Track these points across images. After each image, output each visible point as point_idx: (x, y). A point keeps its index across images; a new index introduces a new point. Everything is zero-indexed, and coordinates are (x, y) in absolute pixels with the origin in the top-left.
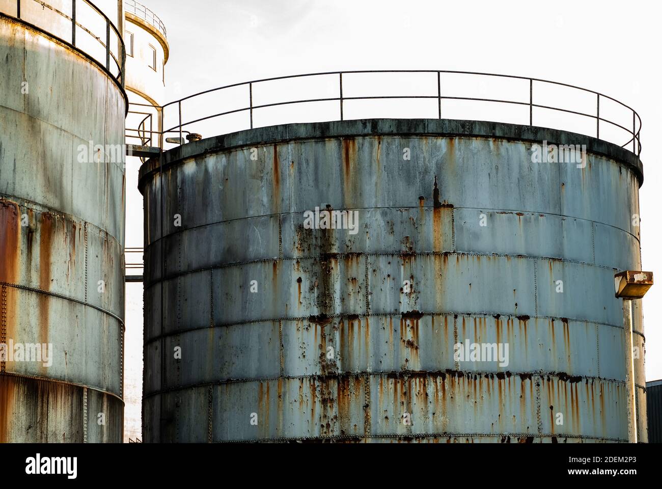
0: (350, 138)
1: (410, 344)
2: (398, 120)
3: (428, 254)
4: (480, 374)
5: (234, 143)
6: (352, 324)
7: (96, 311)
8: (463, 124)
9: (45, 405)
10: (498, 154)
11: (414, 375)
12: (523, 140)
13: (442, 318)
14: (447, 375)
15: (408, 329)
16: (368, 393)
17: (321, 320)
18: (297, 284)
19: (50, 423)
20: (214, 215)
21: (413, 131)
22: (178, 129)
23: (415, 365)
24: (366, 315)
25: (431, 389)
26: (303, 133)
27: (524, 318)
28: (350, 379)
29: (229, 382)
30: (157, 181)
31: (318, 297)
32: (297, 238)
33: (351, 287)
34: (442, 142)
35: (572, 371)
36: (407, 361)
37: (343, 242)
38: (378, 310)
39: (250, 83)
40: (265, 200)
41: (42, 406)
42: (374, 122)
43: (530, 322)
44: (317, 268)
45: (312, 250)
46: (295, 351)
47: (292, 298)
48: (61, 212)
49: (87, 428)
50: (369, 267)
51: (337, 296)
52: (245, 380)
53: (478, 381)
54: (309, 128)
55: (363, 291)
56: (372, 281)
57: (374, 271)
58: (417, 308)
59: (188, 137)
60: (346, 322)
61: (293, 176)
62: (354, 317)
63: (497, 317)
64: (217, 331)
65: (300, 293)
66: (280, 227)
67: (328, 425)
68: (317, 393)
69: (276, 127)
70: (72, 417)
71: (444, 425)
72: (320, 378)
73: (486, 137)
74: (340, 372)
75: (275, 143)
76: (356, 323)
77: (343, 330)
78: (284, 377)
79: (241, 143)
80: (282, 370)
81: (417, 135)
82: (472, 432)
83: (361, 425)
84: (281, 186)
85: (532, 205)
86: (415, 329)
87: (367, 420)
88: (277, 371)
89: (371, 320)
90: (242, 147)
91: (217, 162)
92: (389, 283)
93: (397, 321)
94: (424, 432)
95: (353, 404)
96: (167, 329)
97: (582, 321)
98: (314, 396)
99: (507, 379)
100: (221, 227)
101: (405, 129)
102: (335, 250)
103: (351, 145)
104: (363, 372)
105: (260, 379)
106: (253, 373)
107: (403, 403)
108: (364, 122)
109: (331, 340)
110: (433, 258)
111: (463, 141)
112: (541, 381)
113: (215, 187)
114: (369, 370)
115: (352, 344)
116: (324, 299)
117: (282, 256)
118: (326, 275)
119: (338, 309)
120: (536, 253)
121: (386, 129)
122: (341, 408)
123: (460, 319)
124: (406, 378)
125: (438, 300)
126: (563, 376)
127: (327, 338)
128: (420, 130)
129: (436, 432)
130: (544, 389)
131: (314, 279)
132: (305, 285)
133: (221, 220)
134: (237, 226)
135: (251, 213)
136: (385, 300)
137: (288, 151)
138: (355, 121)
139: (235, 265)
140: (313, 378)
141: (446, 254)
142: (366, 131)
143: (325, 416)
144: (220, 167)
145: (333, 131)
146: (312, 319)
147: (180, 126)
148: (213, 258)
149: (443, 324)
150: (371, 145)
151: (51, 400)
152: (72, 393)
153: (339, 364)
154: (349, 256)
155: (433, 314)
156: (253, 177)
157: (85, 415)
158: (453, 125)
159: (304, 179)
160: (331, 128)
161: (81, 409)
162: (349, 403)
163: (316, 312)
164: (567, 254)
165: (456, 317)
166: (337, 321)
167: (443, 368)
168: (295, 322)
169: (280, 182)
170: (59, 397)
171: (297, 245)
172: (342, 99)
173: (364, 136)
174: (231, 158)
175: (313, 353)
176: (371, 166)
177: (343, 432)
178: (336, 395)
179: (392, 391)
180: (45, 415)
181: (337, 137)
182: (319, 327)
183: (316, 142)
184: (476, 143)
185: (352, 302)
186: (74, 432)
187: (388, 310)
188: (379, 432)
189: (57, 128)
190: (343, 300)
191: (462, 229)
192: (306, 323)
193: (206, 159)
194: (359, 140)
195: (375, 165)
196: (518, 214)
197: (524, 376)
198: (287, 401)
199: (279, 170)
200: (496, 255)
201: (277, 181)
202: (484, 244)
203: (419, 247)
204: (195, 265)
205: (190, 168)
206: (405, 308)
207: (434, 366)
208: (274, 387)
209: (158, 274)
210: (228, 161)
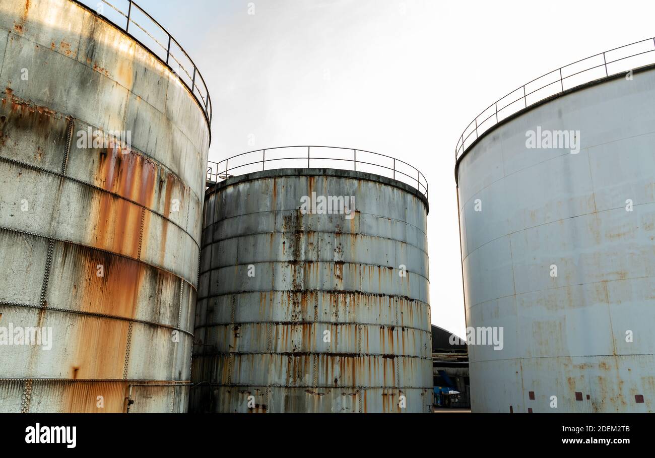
0: (312, 176)
1: (338, 277)
2: (336, 170)
3: (348, 234)
4: (371, 294)
5: (254, 177)
6: (310, 266)
7: (191, 238)
8: (366, 174)
9: (161, 284)
10: (380, 190)
11: (340, 292)
12: (391, 186)
13: (354, 265)
14: (356, 293)
15: (338, 269)
16: (317, 300)
17: (294, 263)
18: (283, 245)
19: (162, 296)
20: (242, 211)
21: (342, 175)
22: (225, 173)
23: (341, 287)
24: (317, 261)
25: (348, 300)
26: (289, 173)
27: (391, 268)
28: (308, 293)
29: (244, 292)
30: (212, 198)
31: (293, 251)
32: (284, 223)
33: (310, 247)
34: (356, 182)
35: (409, 296)
36: (337, 285)
37: (307, 225)
38: (323, 259)
39: (264, 150)
40: (268, 204)
41: (159, 285)
42: (325, 170)
43: (393, 270)
44: (293, 237)
45: (291, 228)
46: (280, 277)
47: (280, 251)
48: (178, 177)
49: (182, 302)
50: (319, 238)
51: (303, 251)
52: (253, 292)
53: (370, 297)
54: (293, 171)
55: (316, 249)
56: (320, 245)
57: (322, 240)
58: (342, 259)
59: (229, 177)
60: (307, 264)
61: (283, 193)
62: (311, 262)
63: (379, 267)
64: (239, 267)
65: (284, 249)
66: (275, 217)
67: (296, 316)
68: (291, 299)
69: (276, 170)
70: (174, 295)
71: (354, 318)
72: (293, 291)
73: (375, 182)
74: (303, 289)
75: (275, 177)
76: (312, 265)
77: (305, 268)
78: (274, 290)
79: (257, 177)
80: (273, 287)
81: (344, 177)
82: (367, 323)
83: (313, 316)
84: (276, 197)
85: (395, 215)
86: (341, 269)
87: (316, 314)
88: (270, 288)
89: (319, 264)
90: (258, 179)
91: (244, 186)
92: (329, 246)
93: (332, 265)
94: (344, 321)
95: (309, 305)
96: (212, 267)
97: (413, 273)
98: (289, 300)
99: (383, 297)
100: (245, 217)
101: (339, 174)
102: (302, 229)
103: (313, 179)
104: (314, 290)
105: (261, 291)
106: (257, 288)
107: (334, 306)
108: (320, 169)
109: (299, 273)
110: (350, 236)
111: (365, 182)
112: (398, 299)
113: (243, 198)
114: (318, 289)
115: (310, 275)
116: (296, 253)
117: (275, 231)
118: (298, 240)
119: (303, 258)
120: (396, 238)
121: (330, 173)
122: (303, 307)
123: (362, 266)
124: (336, 294)
125: (353, 256)
126: (406, 298)
127: (297, 272)
128: (346, 175)
129: (350, 322)
130: (399, 303)
131: (291, 243)
132: (287, 245)
133: (245, 213)
134: (253, 216)
135: (261, 210)
136: (327, 254)
137: (281, 181)
138: (316, 169)
139: (251, 235)
140: (289, 291)
141: (356, 234)
142: (320, 174)
143: (294, 311)
144: (246, 189)
145: (304, 173)
146: (290, 262)
147: (227, 171)
148: (239, 232)
149: (354, 268)
150: (322, 180)
151: (164, 282)
152: (176, 281)
153: (302, 285)
154: (309, 232)
155: (350, 263)
156: (263, 193)
157: (181, 295)
158: (361, 174)
159: (289, 194)
160: (303, 171)
161: (180, 291)
162: (307, 305)
163: (292, 259)
164: (408, 240)
165: (360, 265)
166: (302, 263)
167: (354, 290)
168: (281, 263)
169: (276, 195)
170: (169, 281)
171: (283, 226)
172: (309, 158)
173: (319, 176)
174: (252, 184)
175: (289, 279)
176: (322, 190)
177: (303, 319)
178: (300, 300)
179: (329, 300)
180: (160, 290)
181: (306, 176)
182: (293, 266)
183: (295, 178)
184: (371, 184)
185: (310, 255)
186: (175, 304)
187: (328, 260)
188: (322, 320)
189: (180, 131)
190: (306, 253)
191: (363, 223)
192: (286, 264)
193: (239, 185)
194: (317, 178)
195: (324, 190)
196: (388, 219)
197: (391, 296)
198: (275, 302)
199: (276, 190)
200: (379, 237)
201: (275, 195)
202: (374, 231)
203: (344, 230)
204: (229, 235)
205: (230, 190)
206: (336, 259)
207: (350, 288)
208: (268, 296)
209: (209, 240)
210: (250, 186)
